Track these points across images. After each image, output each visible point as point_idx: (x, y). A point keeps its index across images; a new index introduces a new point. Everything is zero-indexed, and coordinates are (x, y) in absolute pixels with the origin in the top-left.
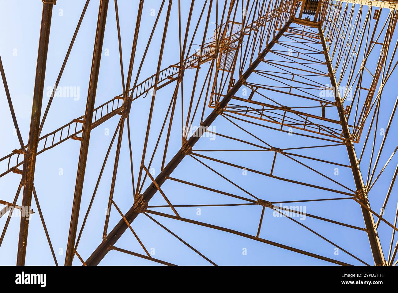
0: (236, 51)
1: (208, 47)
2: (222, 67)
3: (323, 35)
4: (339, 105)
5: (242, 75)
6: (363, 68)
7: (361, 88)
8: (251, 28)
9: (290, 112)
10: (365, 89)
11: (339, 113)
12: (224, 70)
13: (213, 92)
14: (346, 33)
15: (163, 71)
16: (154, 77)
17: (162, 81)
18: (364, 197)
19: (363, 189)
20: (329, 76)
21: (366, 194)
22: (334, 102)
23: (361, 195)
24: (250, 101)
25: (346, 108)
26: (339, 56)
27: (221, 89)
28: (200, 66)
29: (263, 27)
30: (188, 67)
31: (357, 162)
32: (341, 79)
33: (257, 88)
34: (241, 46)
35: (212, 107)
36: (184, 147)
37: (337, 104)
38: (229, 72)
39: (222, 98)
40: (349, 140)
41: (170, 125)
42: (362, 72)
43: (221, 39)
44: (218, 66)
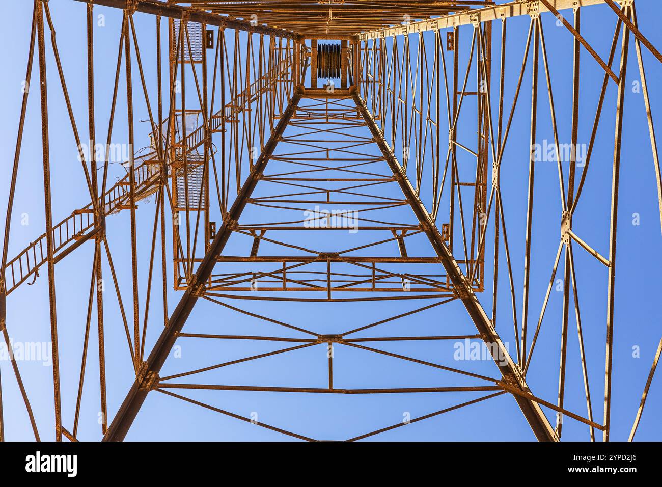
0: (202, 166)
1: (145, 166)
2: (182, 205)
3: (365, 109)
4: (428, 227)
5: (227, 214)
6: (454, 146)
7: (459, 184)
8: (224, 119)
9: (338, 261)
10: (469, 185)
11: (433, 243)
12: (187, 210)
13: (176, 259)
14: (407, 91)
15: (59, 225)
16: (44, 240)
17: (62, 246)
18: (520, 386)
19: (514, 371)
20: (395, 180)
21: (522, 380)
22: (417, 224)
23: (514, 383)
24: (254, 259)
25: (443, 229)
26: (404, 139)
27: (192, 249)
28: (136, 204)
29: (247, 113)
30: (111, 210)
31: (489, 324)
32: (419, 180)
33: (263, 232)
34: (210, 154)
35: (182, 289)
36: (141, 376)
37: (425, 226)
38: (199, 210)
39: (197, 266)
40: (464, 288)
41: (100, 335)
42: (455, 153)
43: (166, 147)
44: (174, 204)
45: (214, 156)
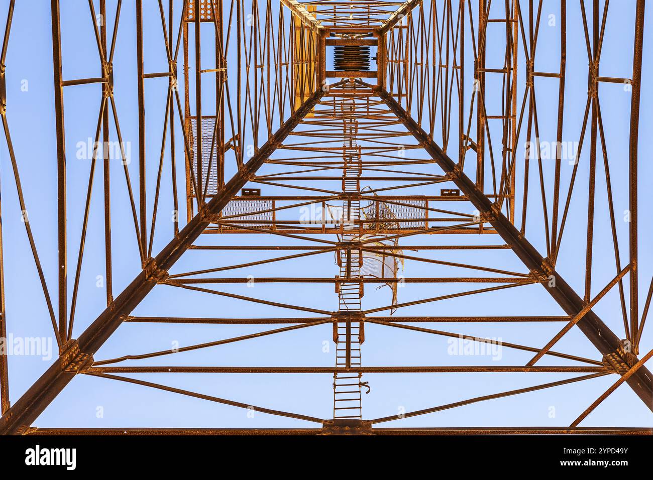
34: (370, 194)
45: (373, 189)
